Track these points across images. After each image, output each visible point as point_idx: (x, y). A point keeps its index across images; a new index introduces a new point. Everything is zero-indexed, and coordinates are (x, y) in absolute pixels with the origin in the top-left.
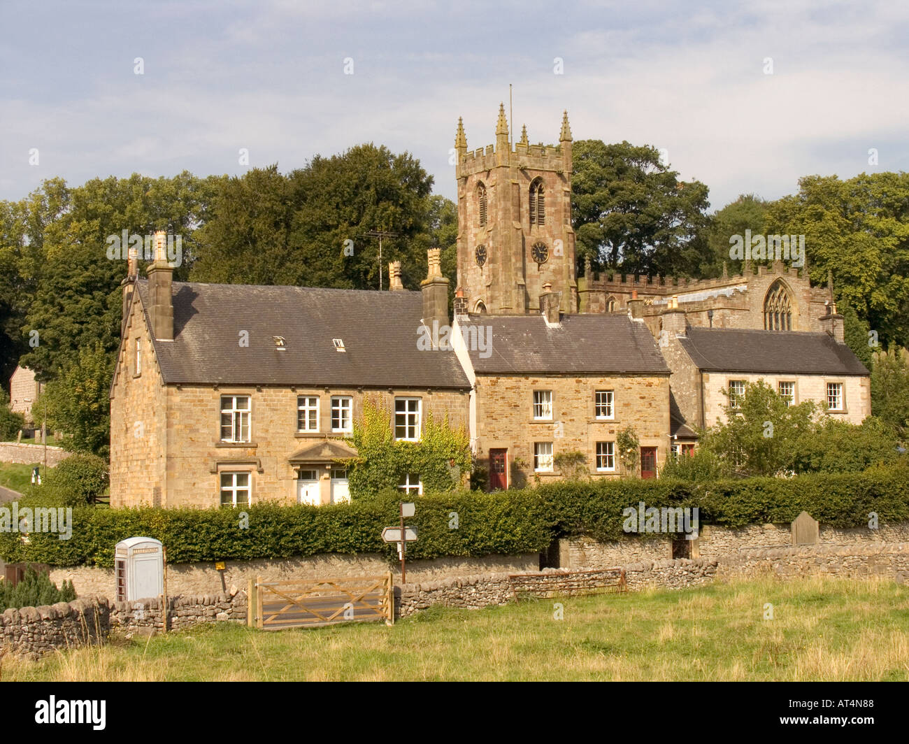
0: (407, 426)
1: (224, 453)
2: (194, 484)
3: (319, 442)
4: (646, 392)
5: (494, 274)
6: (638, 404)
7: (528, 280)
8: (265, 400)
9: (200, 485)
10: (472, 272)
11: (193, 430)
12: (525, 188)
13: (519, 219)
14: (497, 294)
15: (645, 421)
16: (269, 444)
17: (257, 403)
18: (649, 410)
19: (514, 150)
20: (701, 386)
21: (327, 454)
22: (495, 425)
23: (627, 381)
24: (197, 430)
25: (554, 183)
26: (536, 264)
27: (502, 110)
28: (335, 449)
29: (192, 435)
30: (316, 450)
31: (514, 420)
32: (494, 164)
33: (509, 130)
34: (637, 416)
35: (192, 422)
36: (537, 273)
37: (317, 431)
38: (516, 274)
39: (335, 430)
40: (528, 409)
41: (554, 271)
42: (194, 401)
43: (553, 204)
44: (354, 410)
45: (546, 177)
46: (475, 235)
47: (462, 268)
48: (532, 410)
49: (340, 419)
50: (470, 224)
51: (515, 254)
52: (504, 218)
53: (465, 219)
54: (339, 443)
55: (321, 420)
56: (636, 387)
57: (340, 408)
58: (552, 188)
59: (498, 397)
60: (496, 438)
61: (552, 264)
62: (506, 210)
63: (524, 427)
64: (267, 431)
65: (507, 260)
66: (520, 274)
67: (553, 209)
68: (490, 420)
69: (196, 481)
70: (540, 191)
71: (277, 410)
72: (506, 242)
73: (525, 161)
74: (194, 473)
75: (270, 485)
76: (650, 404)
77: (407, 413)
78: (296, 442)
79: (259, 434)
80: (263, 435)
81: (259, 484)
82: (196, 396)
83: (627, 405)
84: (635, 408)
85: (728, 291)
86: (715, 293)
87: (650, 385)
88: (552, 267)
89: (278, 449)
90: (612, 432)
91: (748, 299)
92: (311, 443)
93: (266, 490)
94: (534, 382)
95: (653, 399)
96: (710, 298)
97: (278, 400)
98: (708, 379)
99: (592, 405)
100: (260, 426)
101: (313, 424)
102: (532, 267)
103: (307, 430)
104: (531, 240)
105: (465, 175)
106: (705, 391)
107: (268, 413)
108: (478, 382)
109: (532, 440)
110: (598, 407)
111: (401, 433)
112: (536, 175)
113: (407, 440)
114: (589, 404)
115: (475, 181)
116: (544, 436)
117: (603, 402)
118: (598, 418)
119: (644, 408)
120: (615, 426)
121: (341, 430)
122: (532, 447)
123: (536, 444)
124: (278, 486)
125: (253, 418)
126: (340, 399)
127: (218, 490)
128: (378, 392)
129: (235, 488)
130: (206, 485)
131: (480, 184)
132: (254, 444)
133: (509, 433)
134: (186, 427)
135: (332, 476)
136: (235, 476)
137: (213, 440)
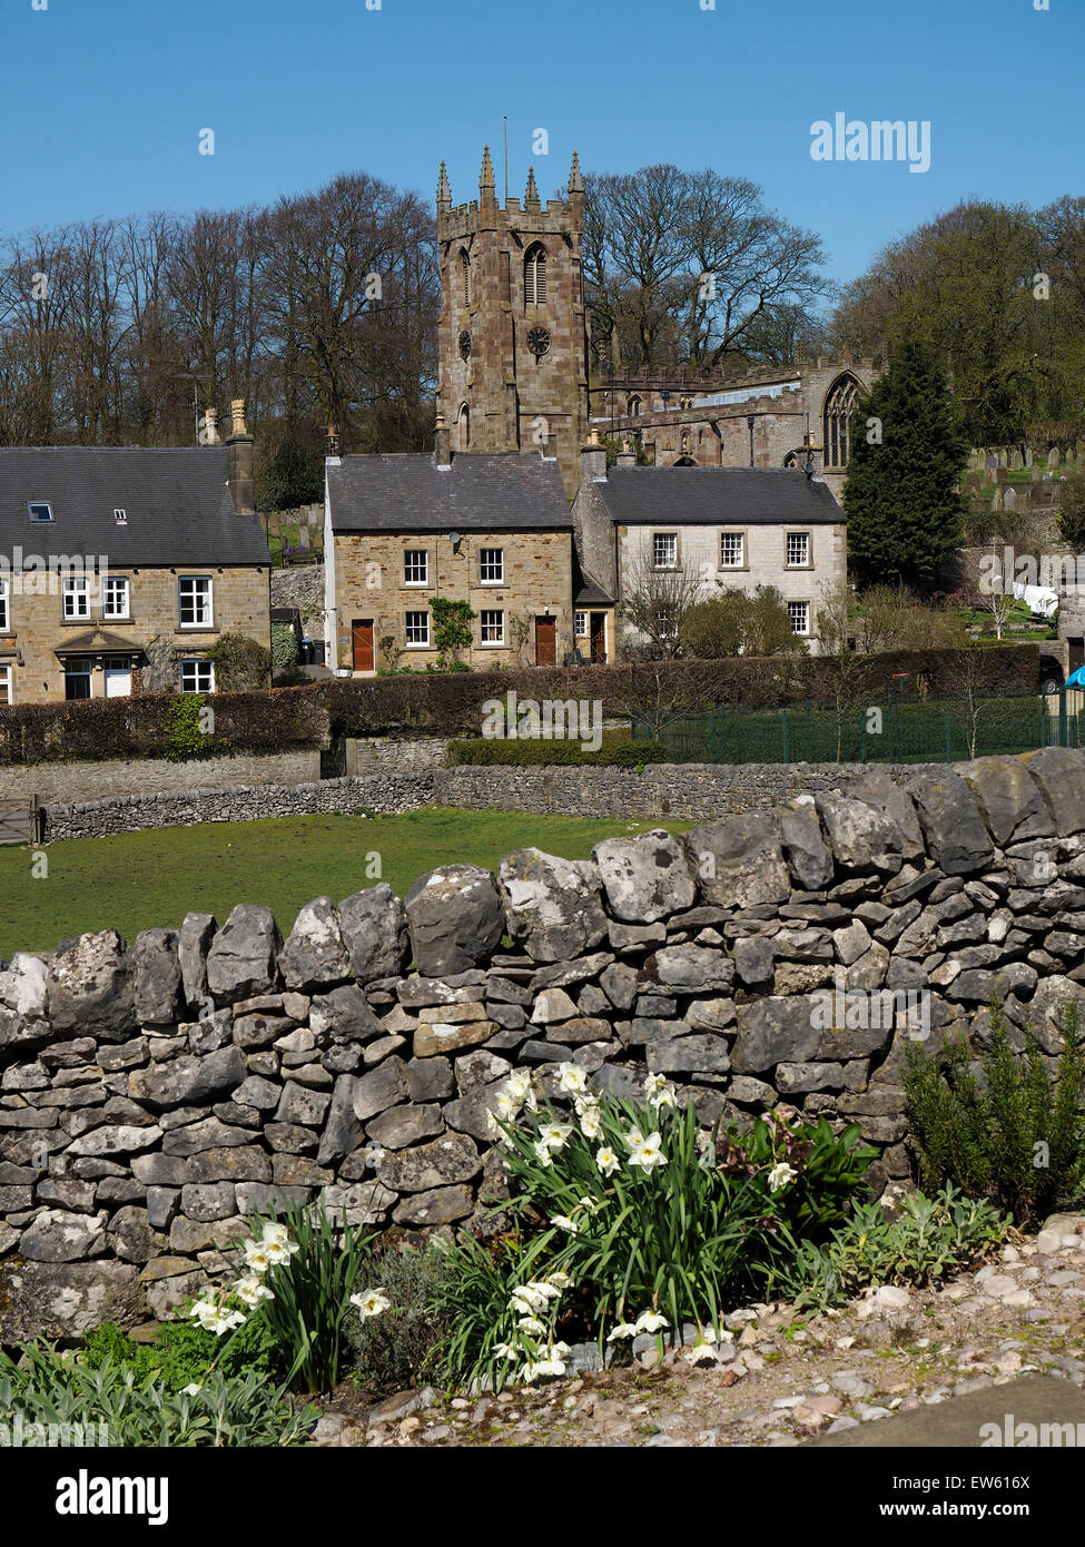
0: (195, 609)
3: (90, 629)
4: (543, 550)
5: (477, 371)
6: (532, 565)
7: (520, 378)
10: (456, 365)
12: (517, 256)
13: (509, 297)
14: (481, 396)
15: (541, 586)
16: (31, 633)
18: (548, 573)
19: (502, 207)
20: (616, 541)
21: (98, 642)
22: (359, 592)
23: (518, 538)
25: (559, 249)
26: (533, 357)
28: (107, 637)
30: (85, 640)
32: (478, 226)
34: (531, 580)
36: (534, 368)
37: (87, 616)
38: (505, 370)
39: (109, 616)
40: (398, 572)
41: (558, 364)
43: (557, 276)
44: (132, 592)
45: (547, 241)
46: (460, 318)
47: (444, 360)
48: (403, 573)
49: (115, 603)
50: (453, 302)
51: (503, 344)
52: (489, 298)
53: (449, 297)
54: (112, 630)
55: (92, 604)
56: (530, 546)
57: (115, 591)
58: (556, 256)
59: (361, 559)
60: (359, 607)
61: (556, 355)
62: (492, 287)
63: (393, 594)
64: (28, 619)
65: (492, 351)
66: (510, 370)
67: (557, 283)
68: (352, 586)
70: (541, 259)
72: (491, 330)
73: (515, 220)
75: (33, 679)
76: (547, 565)
77: (195, 594)
78: (62, 630)
79: (19, 622)
80: (24, 624)
81: (20, 678)
83: (519, 566)
84: (529, 570)
85: (774, 391)
86: (757, 392)
87: (547, 542)
88: (556, 359)
89: (41, 639)
90: (500, 599)
91: (799, 401)
92: (79, 631)
93: (29, 685)
94: (405, 541)
95: (551, 559)
96: (751, 399)
98: (626, 532)
99: (476, 566)
100: (20, 613)
101: (83, 610)
102: (527, 359)
103: (77, 615)
104: (524, 325)
105: (447, 238)
106: (620, 548)
108: (337, 543)
109: (402, 610)
110: (483, 569)
111: (187, 617)
112: (533, 239)
113: (195, 624)
114: (473, 565)
115: (457, 245)
116: (420, 605)
117: (490, 563)
118: (484, 582)
119: (539, 570)
120: (504, 593)
121: (115, 615)
122: (403, 618)
123: (409, 614)
124: (42, 680)
125: (11, 605)
126: (115, 580)
128: (159, 571)
131: (463, 252)
132: (12, 634)
133: (373, 600)
135: (107, 668)
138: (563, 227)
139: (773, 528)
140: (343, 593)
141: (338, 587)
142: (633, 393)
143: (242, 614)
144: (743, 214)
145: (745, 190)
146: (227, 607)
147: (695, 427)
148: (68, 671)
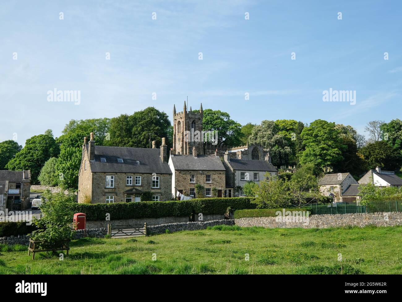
0: (155, 184)
1: (106, 190)
3: (132, 188)
5: (183, 145)
6: (217, 179)
8: (118, 177)
9: (100, 199)
10: (177, 144)
11: (99, 184)
12: (190, 122)
15: (219, 183)
16: (119, 188)
17: (116, 177)
19: (188, 113)
21: (134, 191)
22: (180, 184)
23: (214, 172)
24: (100, 184)
25: (198, 121)
27: (185, 103)
28: (136, 190)
29: (99, 186)
30: (131, 190)
31: (185, 182)
32: (183, 116)
33: (187, 107)
34: (217, 182)
35: (99, 182)
37: (132, 185)
39: (137, 185)
40: (188, 180)
41: (198, 144)
44: (141, 179)
45: (196, 120)
46: (178, 134)
47: (174, 143)
48: (190, 180)
49: (138, 182)
50: (176, 132)
52: (185, 130)
53: (175, 130)
54: (137, 188)
55: (133, 182)
56: (217, 174)
57: (138, 179)
58: (198, 123)
59: (181, 176)
60: (180, 187)
63: (188, 184)
64: (118, 185)
66: (189, 145)
67: (198, 128)
68: (179, 182)
70: (195, 123)
71: (121, 179)
74: (99, 196)
75: (119, 199)
78: (126, 188)
79: (116, 186)
80: (117, 186)
81: (116, 199)
82: (100, 176)
83: (214, 179)
87: (220, 174)
89: (121, 190)
90: (210, 186)
91: (247, 152)
92: (130, 188)
94: (190, 173)
95: (221, 177)
96: (238, 151)
97: (122, 177)
98: (235, 172)
99: (205, 179)
100: (117, 183)
101: (131, 183)
103: (129, 184)
105: (175, 118)
106: (235, 175)
107: (119, 180)
108: (175, 173)
109: (190, 188)
110: (207, 179)
111: (154, 186)
114: (205, 178)
115: (178, 120)
116: (193, 187)
117: (208, 178)
118: (207, 182)
119: (219, 180)
120: (211, 184)
121: (138, 185)
122: (189, 190)
123: (191, 189)
124: (121, 199)
125: (115, 182)
126: (138, 176)
127: (105, 200)
128: (148, 175)
129: (110, 200)
130: (102, 199)
131: (179, 122)
132: (115, 188)
133: (183, 186)
134: (97, 184)
135: (136, 197)
136: (110, 197)
137: (104, 187)
140: (177, 184)
141: (175, 182)
143: (166, 185)
146: (163, 183)
148: (127, 197)
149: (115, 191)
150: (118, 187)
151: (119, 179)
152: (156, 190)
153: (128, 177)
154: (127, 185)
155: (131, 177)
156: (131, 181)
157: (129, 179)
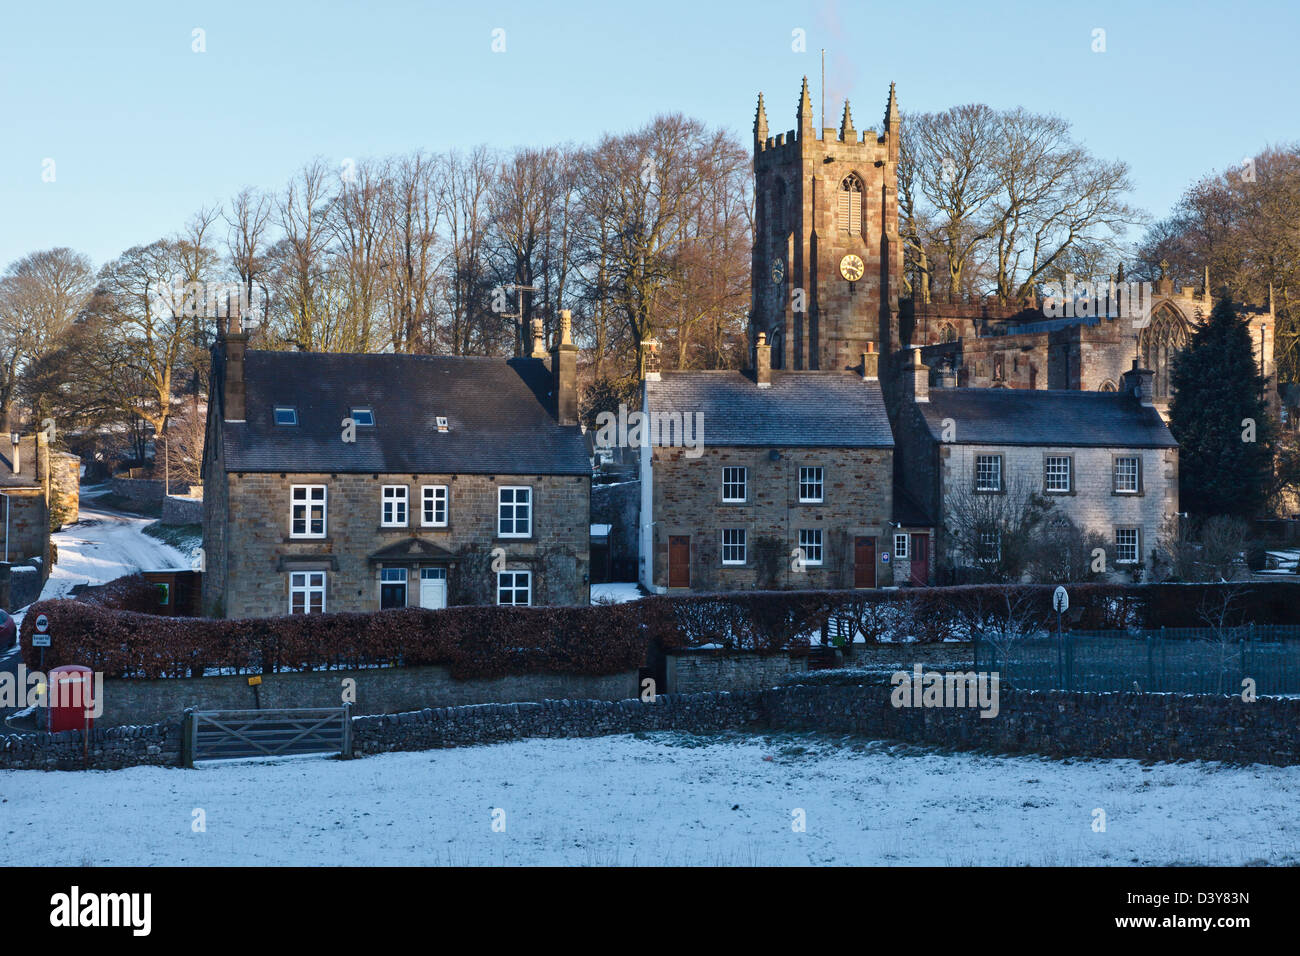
0: (515, 519)
1: (294, 550)
2: (259, 585)
3: (407, 537)
4: (863, 469)
6: (853, 485)
8: (343, 490)
9: (266, 586)
10: (769, 292)
11: (259, 524)
15: (861, 505)
16: (347, 540)
17: (334, 494)
18: (869, 493)
19: (819, 137)
20: (939, 462)
21: (416, 549)
22: (676, 508)
23: (839, 456)
24: (264, 525)
25: (874, 177)
26: (847, 283)
28: (425, 545)
29: (258, 530)
30: (403, 547)
31: (698, 501)
34: (852, 499)
35: (257, 515)
36: (848, 294)
37: (404, 524)
39: (427, 524)
40: (717, 488)
41: (871, 291)
42: (260, 492)
44: (450, 500)
46: (774, 245)
48: (721, 490)
49: (434, 511)
50: (768, 230)
54: (431, 538)
55: (410, 512)
56: (850, 463)
57: (434, 499)
58: (871, 185)
59: (680, 474)
60: (677, 523)
61: (868, 282)
63: (711, 511)
64: (346, 525)
68: (669, 501)
69: (262, 581)
70: (857, 188)
71: (357, 501)
73: (833, 150)
74: (259, 573)
75: (348, 586)
76: (868, 485)
77: (515, 504)
78: (380, 537)
79: (337, 528)
80: (341, 530)
81: (335, 585)
82: (263, 487)
83: (839, 486)
84: (849, 489)
87: (869, 462)
88: (869, 286)
89: (358, 545)
90: (819, 518)
91: (1118, 329)
92: (397, 538)
93: (344, 592)
94: (725, 457)
95: (872, 478)
97: (359, 491)
98: (948, 453)
99: (795, 485)
100: (338, 519)
101: (401, 518)
102: (841, 286)
103: (395, 523)
105: (763, 167)
106: (942, 469)
107: (347, 505)
108: (656, 458)
109: (720, 527)
110: (803, 487)
111: (507, 527)
112: (848, 168)
113: (514, 535)
114: (792, 483)
116: (736, 522)
117: (810, 481)
118: (802, 500)
119: (860, 490)
120: (824, 511)
121: (434, 524)
122: (719, 536)
123: (727, 532)
124: (357, 587)
125: (328, 512)
126: (435, 488)
127: (288, 592)
128: (479, 480)
129: (308, 589)
130: (271, 586)
131: (780, 181)
132: (328, 540)
133: (691, 516)
134: (250, 520)
135: (424, 577)
136: (308, 575)
137: (282, 536)
138: (879, 156)
139: (1100, 453)
140: (660, 509)
141: (655, 501)
142: (944, 321)
143: (562, 525)
144: (1055, 147)
145: (1053, 126)
146: (547, 518)
147: (1009, 354)
148: (384, 579)
149: (330, 551)
150: (344, 534)
151: (346, 500)
152: (517, 545)
153: (389, 493)
154: (385, 524)
155: (401, 493)
156: (401, 506)
157: (395, 500)
